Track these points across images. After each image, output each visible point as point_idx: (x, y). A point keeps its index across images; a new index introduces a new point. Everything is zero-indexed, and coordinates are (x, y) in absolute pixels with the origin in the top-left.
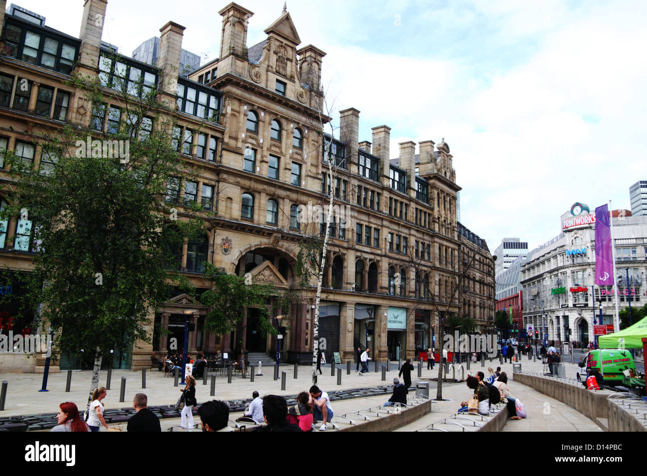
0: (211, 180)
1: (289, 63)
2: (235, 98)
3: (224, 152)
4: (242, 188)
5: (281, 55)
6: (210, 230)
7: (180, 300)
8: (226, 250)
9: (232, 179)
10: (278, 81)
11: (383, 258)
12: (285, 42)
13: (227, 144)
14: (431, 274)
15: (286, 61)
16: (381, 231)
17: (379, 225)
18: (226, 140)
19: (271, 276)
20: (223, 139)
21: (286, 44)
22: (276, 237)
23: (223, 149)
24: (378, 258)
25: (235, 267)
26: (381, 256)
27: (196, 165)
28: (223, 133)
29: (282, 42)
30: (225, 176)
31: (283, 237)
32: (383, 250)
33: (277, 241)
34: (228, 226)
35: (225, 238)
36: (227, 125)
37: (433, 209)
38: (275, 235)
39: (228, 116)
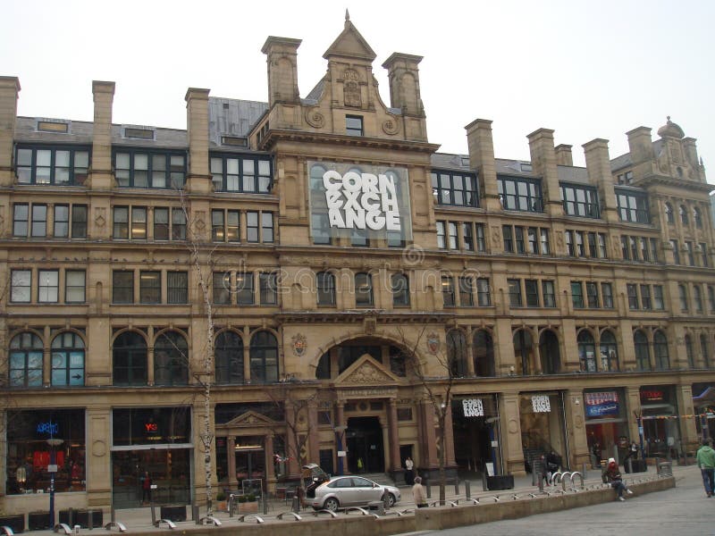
0: (269, 266)
1: (363, 89)
2: (288, 156)
3: (282, 228)
4: (312, 268)
5: (350, 81)
6: (277, 329)
7: (245, 419)
8: (300, 351)
9: (296, 260)
10: (348, 116)
11: (564, 320)
12: (352, 62)
13: (284, 217)
14: (670, 330)
15: (358, 87)
16: (555, 283)
17: (552, 275)
18: (283, 212)
19: (374, 372)
20: (279, 212)
21: (355, 65)
22: (368, 322)
23: (280, 225)
24: (556, 322)
25: (315, 369)
26: (560, 318)
27: (245, 252)
28: (278, 204)
29: (348, 64)
30: (286, 258)
31: (380, 321)
32: (563, 309)
33: (371, 326)
34: (297, 320)
35: (296, 335)
36: (282, 193)
37: (659, 231)
38: (366, 319)
39: (280, 181)
